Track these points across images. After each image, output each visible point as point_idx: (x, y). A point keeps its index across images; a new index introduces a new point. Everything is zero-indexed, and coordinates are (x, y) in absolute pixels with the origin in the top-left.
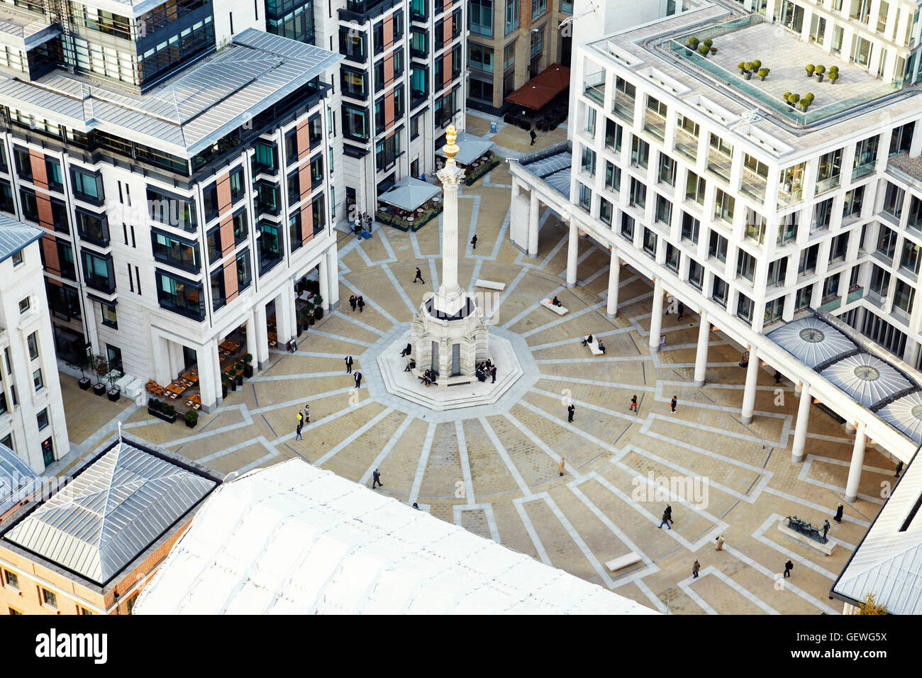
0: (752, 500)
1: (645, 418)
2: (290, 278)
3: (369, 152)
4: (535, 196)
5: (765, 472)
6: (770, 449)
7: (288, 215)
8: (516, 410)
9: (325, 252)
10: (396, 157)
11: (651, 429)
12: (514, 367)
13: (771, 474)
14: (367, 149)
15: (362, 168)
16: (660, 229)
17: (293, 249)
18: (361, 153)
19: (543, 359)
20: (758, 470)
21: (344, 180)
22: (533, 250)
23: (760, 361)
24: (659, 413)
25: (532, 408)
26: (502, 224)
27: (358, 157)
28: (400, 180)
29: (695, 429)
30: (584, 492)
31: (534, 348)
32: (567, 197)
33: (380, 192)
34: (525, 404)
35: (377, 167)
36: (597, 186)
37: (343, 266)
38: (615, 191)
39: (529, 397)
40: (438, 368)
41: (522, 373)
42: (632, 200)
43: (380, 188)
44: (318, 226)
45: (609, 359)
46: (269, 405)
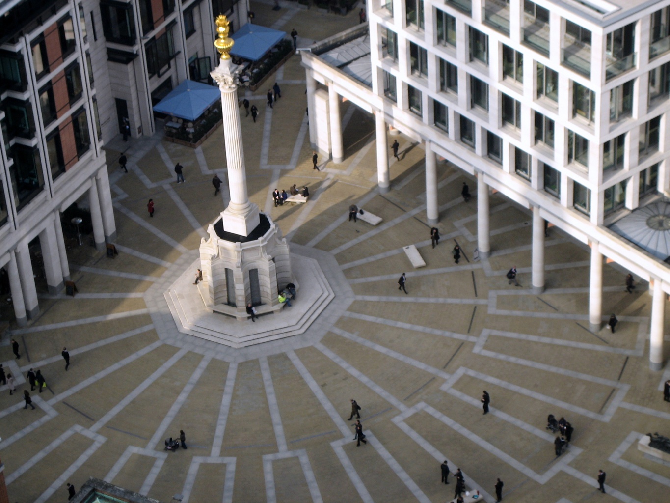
0: (607, 419)
1: (478, 335)
2: (54, 210)
3: (137, 55)
4: (333, 90)
5: (619, 385)
6: (625, 358)
7: (44, 137)
8: (330, 340)
9: (95, 176)
10: (170, 58)
11: (486, 347)
12: (323, 290)
13: (626, 387)
14: (135, 52)
15: (131, 75)
16: (478, 115)
17: (55, 176)
18: (130, 58)
19: (356, 277)
20: (610, 383)
21: (112, 90)
22: (337, 153)
23: (604, 258)
24: (494, 328)
25: (346, 335)
26: (300, 126)
27: (126, 62)
28: (178, 84)
29: (536, 343)
30: (412, 427)
31: (347, 266)
32: (369, 86)
33: (155, 101)
34: (337, 331)
35: (149, 72)
36: (402, 73)
37: (119, 191)
38: (422, 75)
39: (342, 323)
40: (235, 298)
41: (332, 295)
42: (442, 84)
43: (156, 97)
44: (82, 146)
45: (434, 271)
46: (43, 359)
